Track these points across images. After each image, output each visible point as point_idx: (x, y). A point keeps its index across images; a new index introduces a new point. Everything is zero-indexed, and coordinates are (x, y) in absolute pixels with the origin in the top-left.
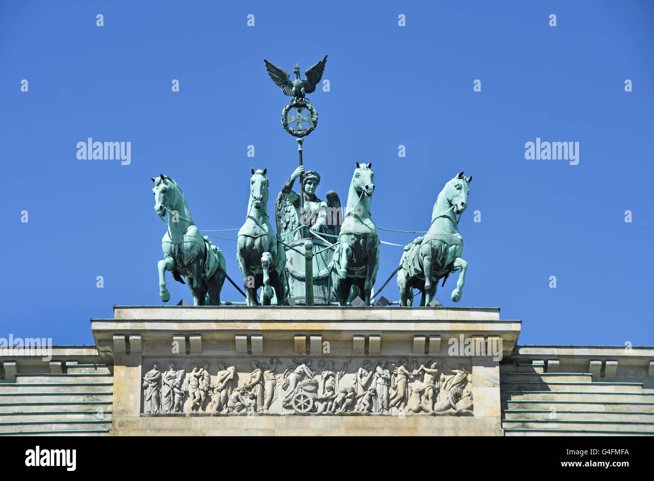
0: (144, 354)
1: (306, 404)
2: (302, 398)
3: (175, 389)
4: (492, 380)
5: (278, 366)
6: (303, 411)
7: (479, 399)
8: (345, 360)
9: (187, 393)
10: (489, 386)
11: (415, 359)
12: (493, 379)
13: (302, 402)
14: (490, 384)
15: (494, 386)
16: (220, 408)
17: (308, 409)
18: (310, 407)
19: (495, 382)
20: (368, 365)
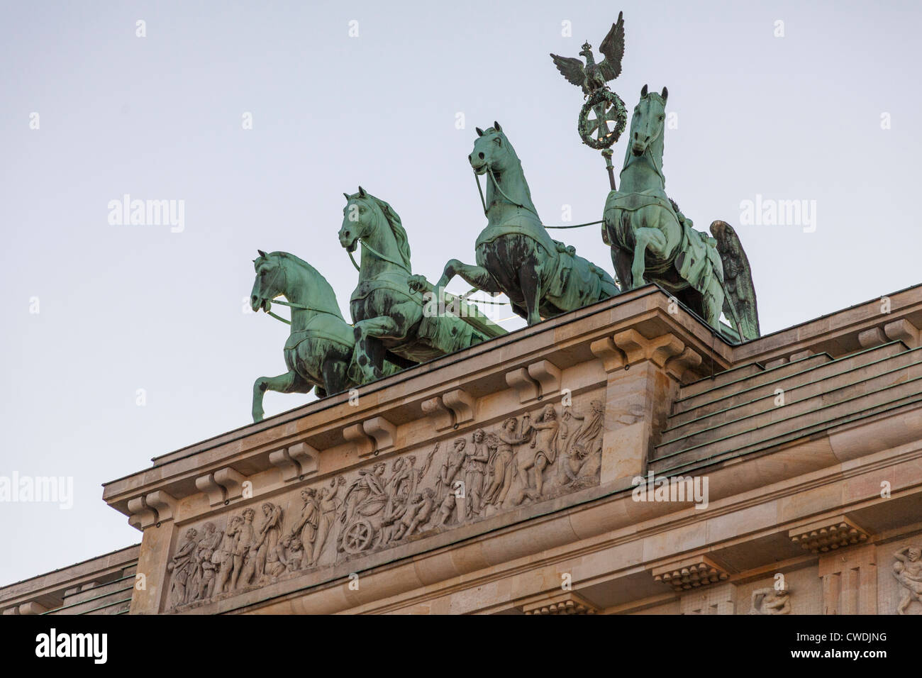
0: (177, 520)
1: (362, 538)
2: (358, 529)
3: (204, 565)
4: (634, 412)
5: (340, 487)
6: (358, 550)
7: (610, 452)
8: (431, 449)
9: (218, 565)
10: (628, 425)
11: (526, 414)
12: (636, 410)
13: (357, 535)
14: (629, 419)
15: (635, 422)
16: (252, 579)
17: (364, 545)
18: (367, 540)
19: (638, 413)
20: (459, 446)
